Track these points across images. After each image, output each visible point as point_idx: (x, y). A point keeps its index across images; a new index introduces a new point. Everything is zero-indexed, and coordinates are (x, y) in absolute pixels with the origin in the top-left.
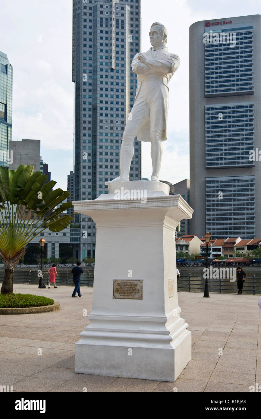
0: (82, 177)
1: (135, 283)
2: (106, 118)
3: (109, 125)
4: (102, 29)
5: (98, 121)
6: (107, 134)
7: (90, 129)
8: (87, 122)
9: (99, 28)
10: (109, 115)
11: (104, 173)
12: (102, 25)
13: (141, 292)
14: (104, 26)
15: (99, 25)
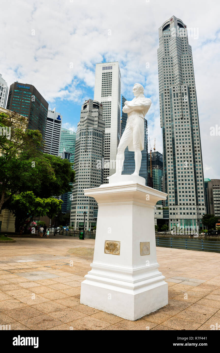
0: (168, 179)
1: (116, 243)
2: (180, 145)
3: (182, 148)
4: (175, 98)
5: (176, 147)
6: (181, 154)
7: (171, 152)
8: (170, 148)
9: (173, 98)
10: (182, 143)
11: (181, 176)
12: (174, 97)
13: (119, 250)
14: (176, 97)
15: (173, 97)
